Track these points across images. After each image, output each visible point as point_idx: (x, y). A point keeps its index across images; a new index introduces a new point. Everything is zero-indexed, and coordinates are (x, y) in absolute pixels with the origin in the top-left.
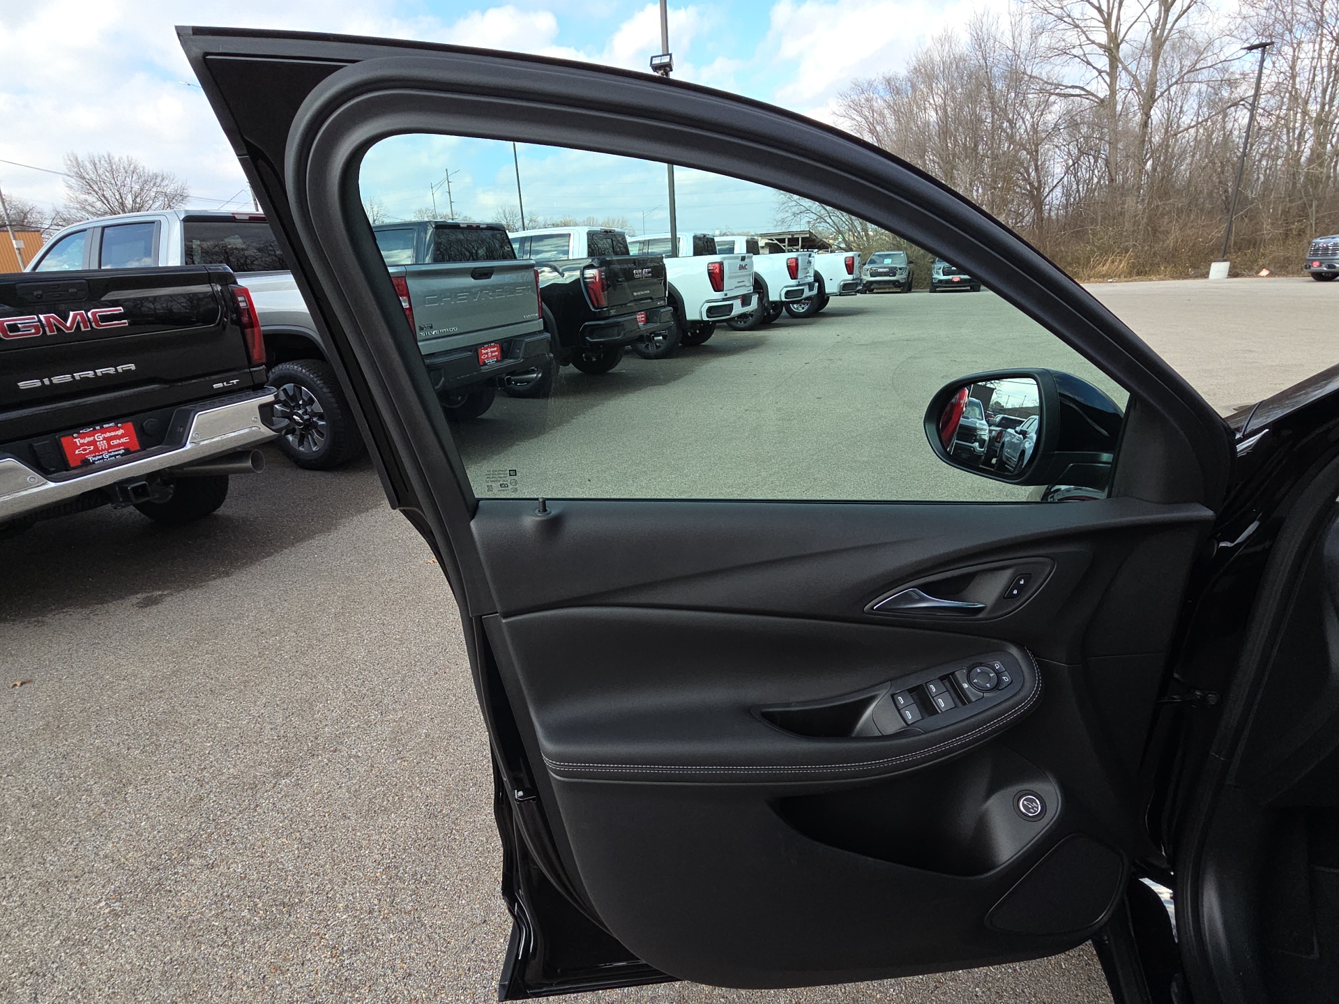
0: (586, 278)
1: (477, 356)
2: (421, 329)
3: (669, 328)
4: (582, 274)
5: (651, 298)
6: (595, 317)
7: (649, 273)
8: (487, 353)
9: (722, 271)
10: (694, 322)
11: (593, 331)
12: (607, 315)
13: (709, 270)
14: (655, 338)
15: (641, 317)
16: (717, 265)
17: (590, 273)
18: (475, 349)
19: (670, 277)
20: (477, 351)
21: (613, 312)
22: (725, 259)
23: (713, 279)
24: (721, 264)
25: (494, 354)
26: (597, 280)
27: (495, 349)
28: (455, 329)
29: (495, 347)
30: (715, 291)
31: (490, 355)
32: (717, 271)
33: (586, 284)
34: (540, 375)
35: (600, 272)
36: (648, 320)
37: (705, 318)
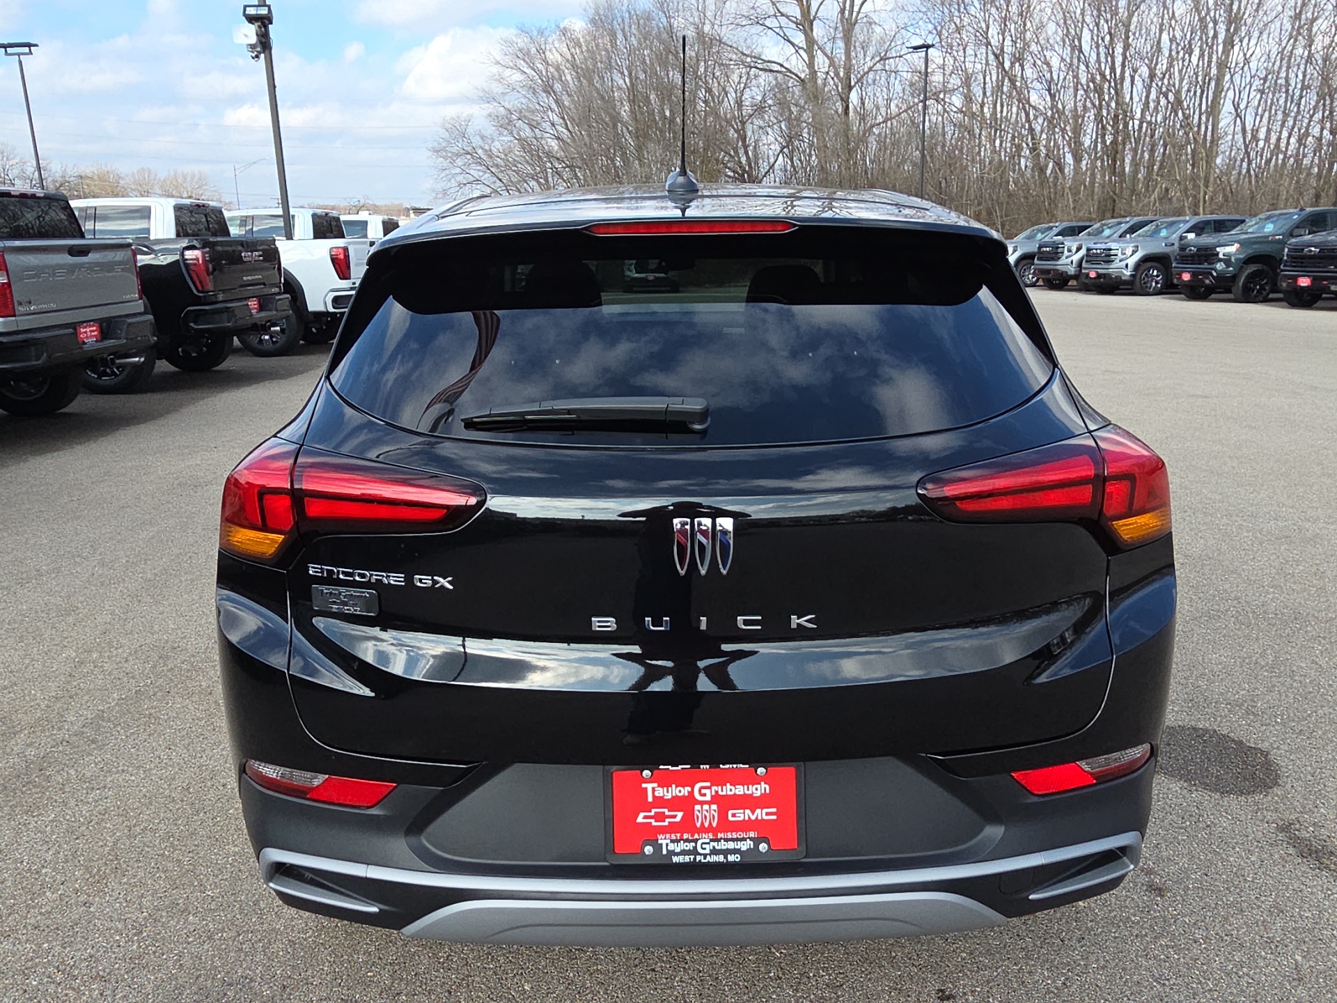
0: (187, 260)
1: (76, 334)
2: (20, 304)
3: (287, 318)
4: (182, 255)
5: (264, 284)
6: (198, 301)
7: (260, 256)
8: (86, 332)
9: (347, 257)
10: (318, 315)
11: (198, 316)
12: (214, 299)
13: (331, 255)
14: (272, 329)
15: (253, 303)
16: (341, 251)
17: (189, 254)
18: (74, 326)
19: (285, 263)
20: (75, 329)
21: (221, 297)
22: (349, 243)
23: (337, 266)
24: (346, 250)
25: (93, 334)
26: (201, 262)
27: (95, 328)
28: (53, 306)
29: (93, 326)
30: (340, 278)
31: (89, 334)
32: (342, 256)
33: (187, 266)
34: (142, 359)
35: (203, 254)
36: (261, 308)
37: (331, 309)
